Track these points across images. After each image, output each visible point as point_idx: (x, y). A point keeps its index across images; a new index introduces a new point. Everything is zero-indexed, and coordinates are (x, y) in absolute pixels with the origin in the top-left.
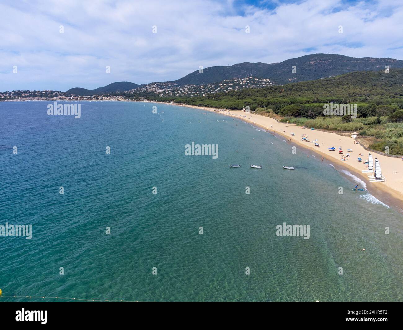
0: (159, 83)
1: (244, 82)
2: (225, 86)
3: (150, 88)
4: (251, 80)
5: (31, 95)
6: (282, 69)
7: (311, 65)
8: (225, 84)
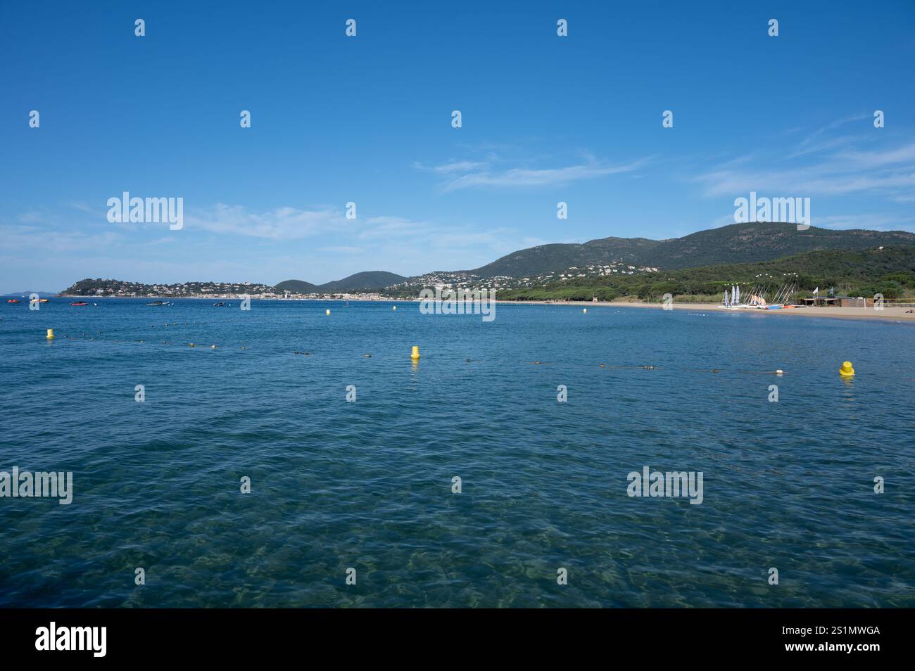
0: (444, 273)
1: (608, 271)
2: (569, 278)
3: (427, 283)
4: (620, 269)
5: (215, 290)
6: (684, 249)
7: (742, 243)
8: (570, 275)
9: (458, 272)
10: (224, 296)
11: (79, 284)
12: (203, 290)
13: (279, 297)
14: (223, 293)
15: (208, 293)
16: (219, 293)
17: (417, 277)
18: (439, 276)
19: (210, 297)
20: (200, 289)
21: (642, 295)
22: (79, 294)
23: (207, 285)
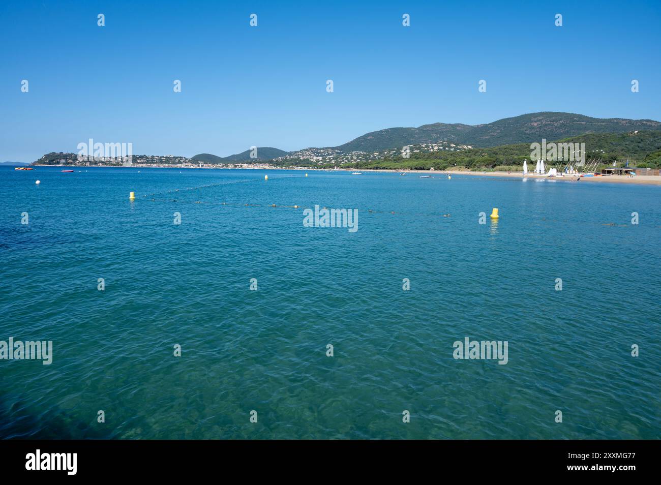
0: (316, 149)
1: (436, 148)
4: (445, 146)
5: (148, 161)
6: (491, 132)
7: (533, 128)
9: (326, 148)
10: (155, 166)
11: (47, 156)
12: (139, 161)
13: (195, 166)
14: (154, 163)
15: (142, 163)
16: (151, 163)
17: (296, 152)
18: (312, 151)
19: (144, 166)
20: (136, 160)
21: (469, 165)
22: (47, 163)
23: (141, 157)
